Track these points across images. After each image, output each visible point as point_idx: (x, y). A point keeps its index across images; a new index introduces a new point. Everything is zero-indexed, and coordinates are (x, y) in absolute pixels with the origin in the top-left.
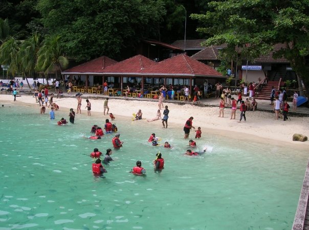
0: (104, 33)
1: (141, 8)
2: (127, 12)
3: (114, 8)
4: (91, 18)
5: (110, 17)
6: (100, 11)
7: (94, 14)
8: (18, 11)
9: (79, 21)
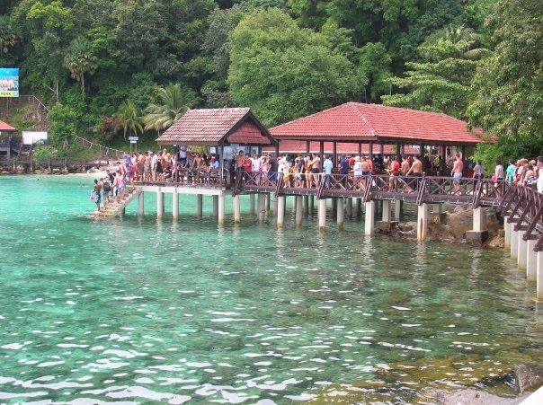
0: (300, 110)
1: (338, 82)
2: (324, 87)
3: (309, 84)
4: (286, 95)
5: (305, 94)
6: (295, 88)
7: (289, 90)
8: (189, 71)
9: (274, 99)
